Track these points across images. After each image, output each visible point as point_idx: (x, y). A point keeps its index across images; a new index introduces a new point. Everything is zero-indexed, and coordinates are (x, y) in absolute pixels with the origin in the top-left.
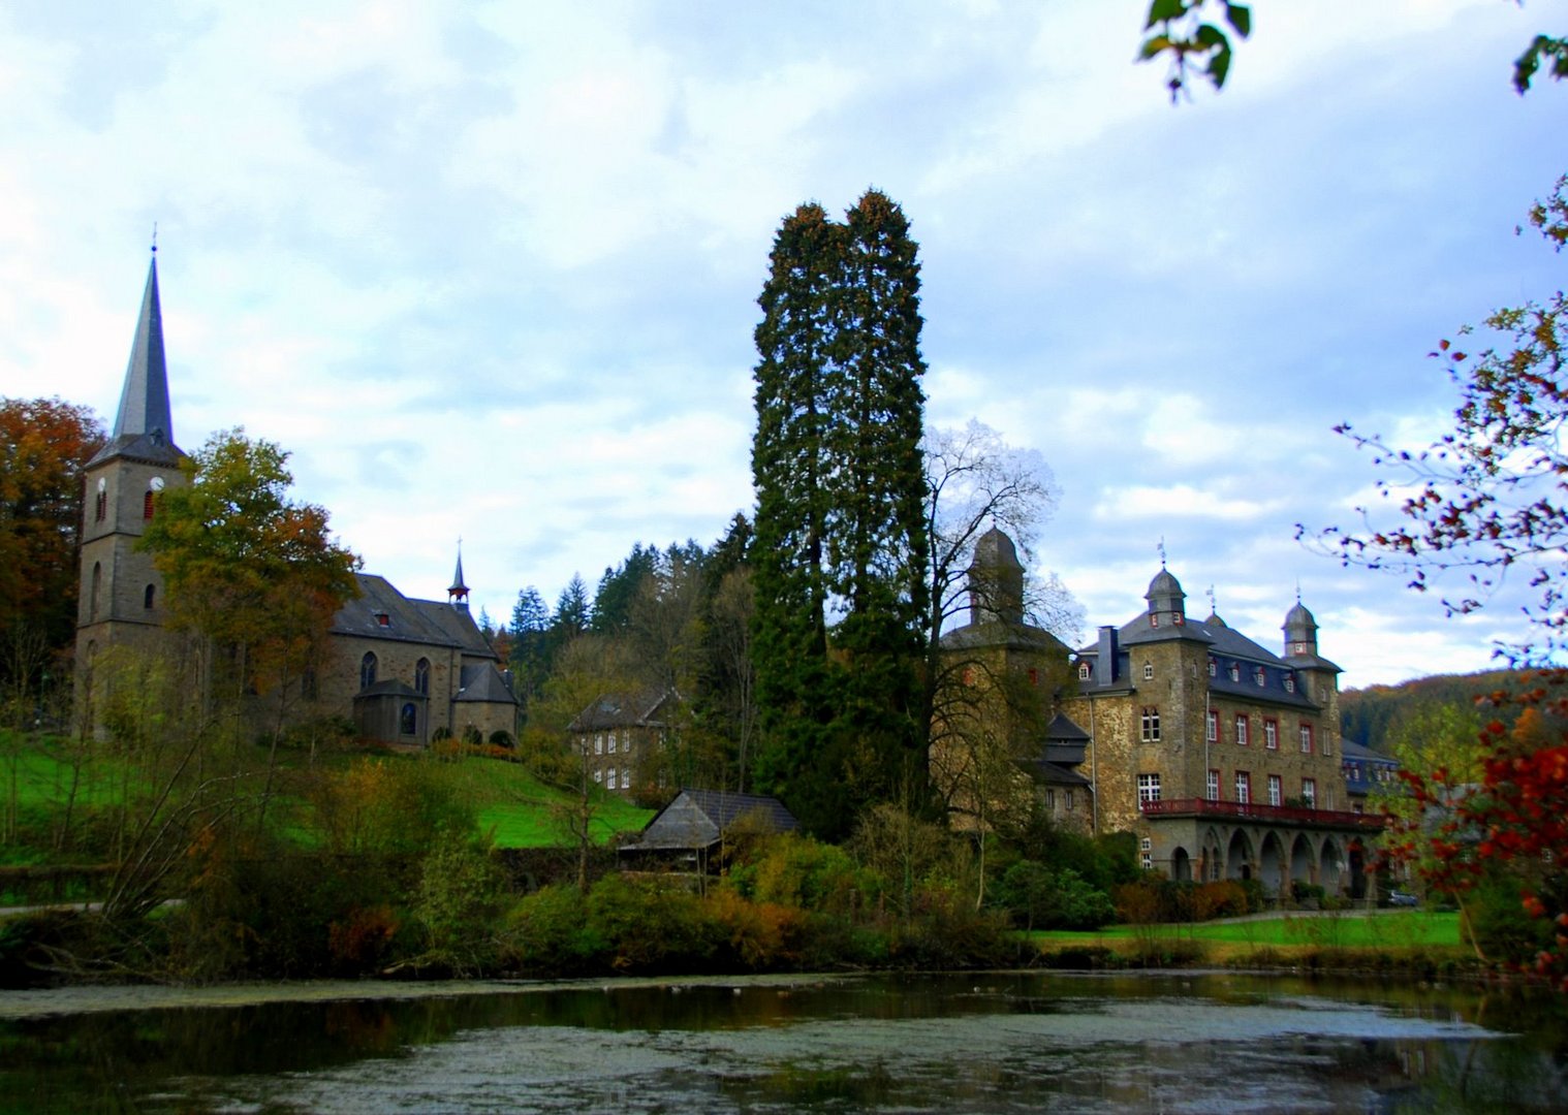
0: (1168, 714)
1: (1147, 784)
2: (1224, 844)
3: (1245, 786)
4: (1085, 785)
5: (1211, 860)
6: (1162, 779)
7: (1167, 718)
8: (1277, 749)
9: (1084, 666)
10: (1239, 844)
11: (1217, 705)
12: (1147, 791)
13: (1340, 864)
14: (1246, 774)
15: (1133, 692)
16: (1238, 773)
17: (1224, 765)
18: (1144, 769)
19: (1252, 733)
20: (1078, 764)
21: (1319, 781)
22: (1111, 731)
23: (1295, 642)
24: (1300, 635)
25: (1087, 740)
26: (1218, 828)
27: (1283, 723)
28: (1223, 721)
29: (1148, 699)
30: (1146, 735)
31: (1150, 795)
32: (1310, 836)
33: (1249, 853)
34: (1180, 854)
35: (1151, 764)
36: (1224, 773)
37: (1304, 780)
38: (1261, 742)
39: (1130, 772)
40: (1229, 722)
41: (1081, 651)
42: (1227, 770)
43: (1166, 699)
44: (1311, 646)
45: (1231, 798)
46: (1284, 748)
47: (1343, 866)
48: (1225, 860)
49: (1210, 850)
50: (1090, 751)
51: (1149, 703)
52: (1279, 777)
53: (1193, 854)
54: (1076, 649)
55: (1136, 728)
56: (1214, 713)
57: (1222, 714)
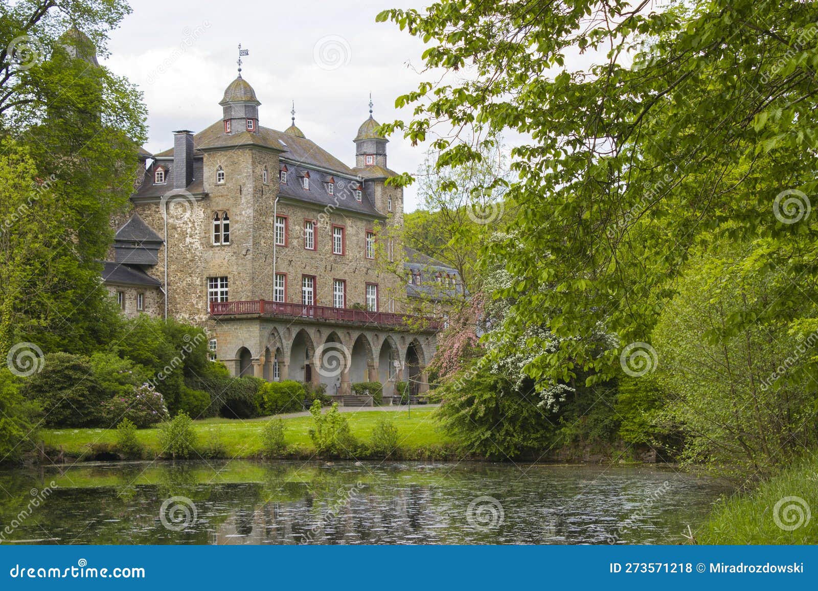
0: (238, 218)
1: (216, 286)
2: (287, 345)
3: (311, 289)
4: (157, 287)
5: (273, 360)
6: (230, 282)
7: (237, 222)
8: (343, 254)
9: (160, 170)
10: (301, 344)
11: (286, 212)
12: (216, 293)
13: (396, 363)
14: (313, 278)
15: (206, 196)
16: (304, 276)
17: (291, 269)
18: (213, 273)
19: (319, 238)
20: (151, 266)
21: (381, 286)
22: (184, 235)
23: (365, 154)
24: (370, 148)
25: (161, 243)
26: (282, 330)
27: (350, 230)
28: (291, 226)
29: (220, 204)
30: (217, 238)
31: (219, 297)
32: (369, 336)
33: (310, 353)
34: (244, 353)
35: (220, 267)
36: (290, 277)
37: (368, 284)
38: (328, 248)
39: (201, 275)
40: (297, 228)
41: (158, 155)
42: (294, 273)
43: (236, 205)
44: (379, 158)
45: (297, 300)
46: (349, 254)
47: (400, 364)
48: (287, 360)
49: (273, 350)
50: (164, 254)
51: (220, 208)
52: (344, 281)
53: (256, 353)
54: (154, 153)
55: (207, 231)
56: (283, 218)
57: (290, 221)
